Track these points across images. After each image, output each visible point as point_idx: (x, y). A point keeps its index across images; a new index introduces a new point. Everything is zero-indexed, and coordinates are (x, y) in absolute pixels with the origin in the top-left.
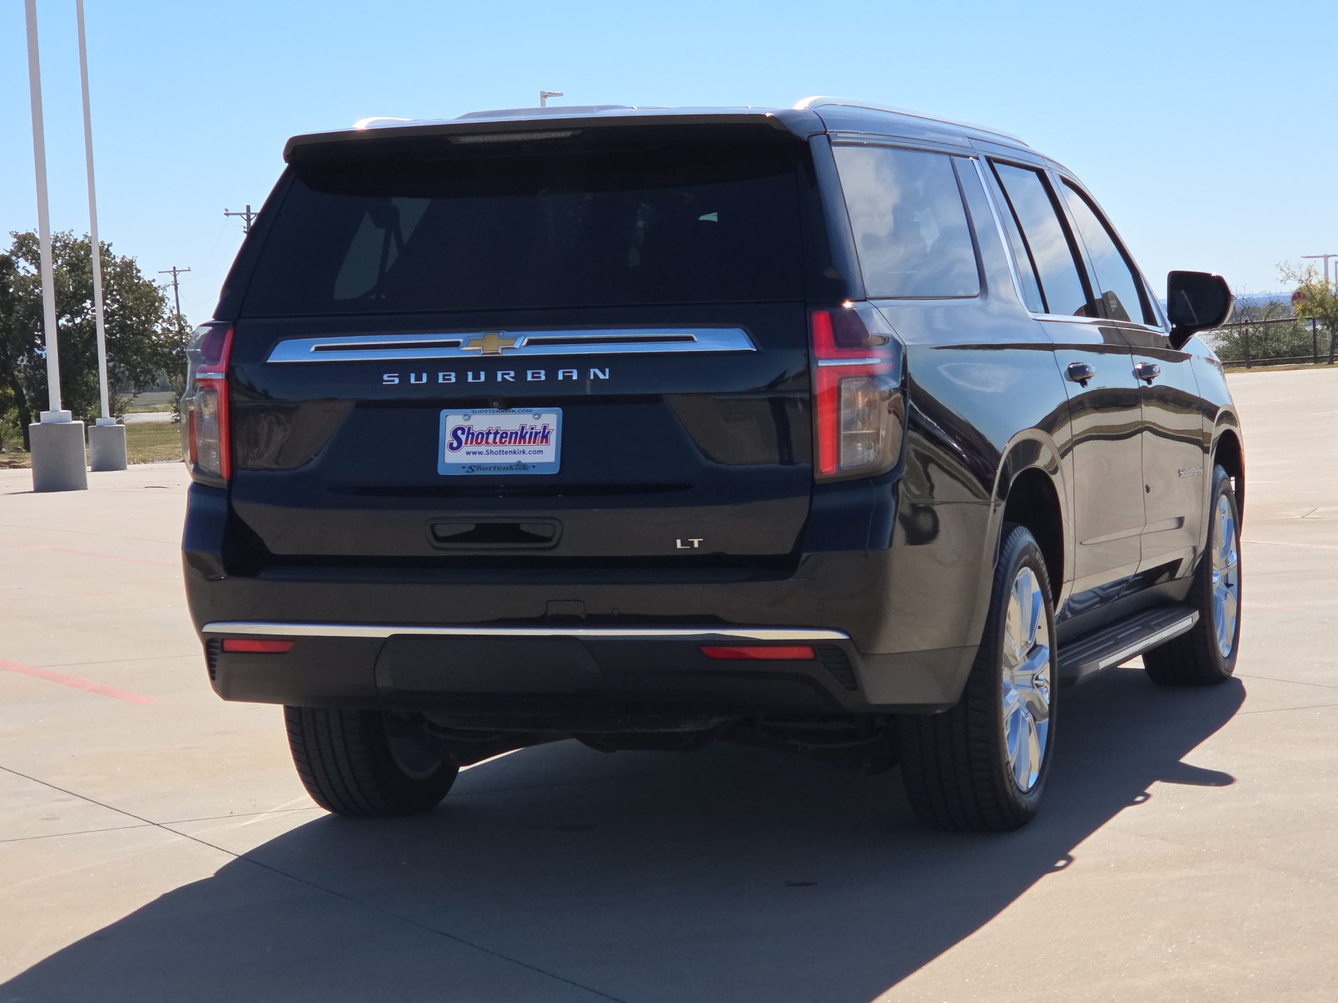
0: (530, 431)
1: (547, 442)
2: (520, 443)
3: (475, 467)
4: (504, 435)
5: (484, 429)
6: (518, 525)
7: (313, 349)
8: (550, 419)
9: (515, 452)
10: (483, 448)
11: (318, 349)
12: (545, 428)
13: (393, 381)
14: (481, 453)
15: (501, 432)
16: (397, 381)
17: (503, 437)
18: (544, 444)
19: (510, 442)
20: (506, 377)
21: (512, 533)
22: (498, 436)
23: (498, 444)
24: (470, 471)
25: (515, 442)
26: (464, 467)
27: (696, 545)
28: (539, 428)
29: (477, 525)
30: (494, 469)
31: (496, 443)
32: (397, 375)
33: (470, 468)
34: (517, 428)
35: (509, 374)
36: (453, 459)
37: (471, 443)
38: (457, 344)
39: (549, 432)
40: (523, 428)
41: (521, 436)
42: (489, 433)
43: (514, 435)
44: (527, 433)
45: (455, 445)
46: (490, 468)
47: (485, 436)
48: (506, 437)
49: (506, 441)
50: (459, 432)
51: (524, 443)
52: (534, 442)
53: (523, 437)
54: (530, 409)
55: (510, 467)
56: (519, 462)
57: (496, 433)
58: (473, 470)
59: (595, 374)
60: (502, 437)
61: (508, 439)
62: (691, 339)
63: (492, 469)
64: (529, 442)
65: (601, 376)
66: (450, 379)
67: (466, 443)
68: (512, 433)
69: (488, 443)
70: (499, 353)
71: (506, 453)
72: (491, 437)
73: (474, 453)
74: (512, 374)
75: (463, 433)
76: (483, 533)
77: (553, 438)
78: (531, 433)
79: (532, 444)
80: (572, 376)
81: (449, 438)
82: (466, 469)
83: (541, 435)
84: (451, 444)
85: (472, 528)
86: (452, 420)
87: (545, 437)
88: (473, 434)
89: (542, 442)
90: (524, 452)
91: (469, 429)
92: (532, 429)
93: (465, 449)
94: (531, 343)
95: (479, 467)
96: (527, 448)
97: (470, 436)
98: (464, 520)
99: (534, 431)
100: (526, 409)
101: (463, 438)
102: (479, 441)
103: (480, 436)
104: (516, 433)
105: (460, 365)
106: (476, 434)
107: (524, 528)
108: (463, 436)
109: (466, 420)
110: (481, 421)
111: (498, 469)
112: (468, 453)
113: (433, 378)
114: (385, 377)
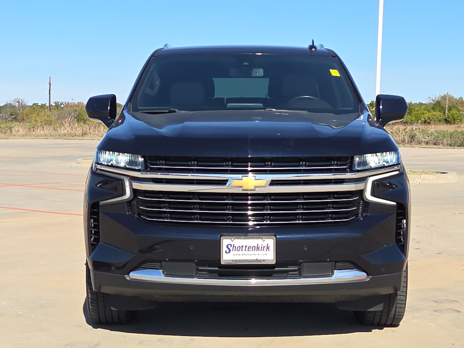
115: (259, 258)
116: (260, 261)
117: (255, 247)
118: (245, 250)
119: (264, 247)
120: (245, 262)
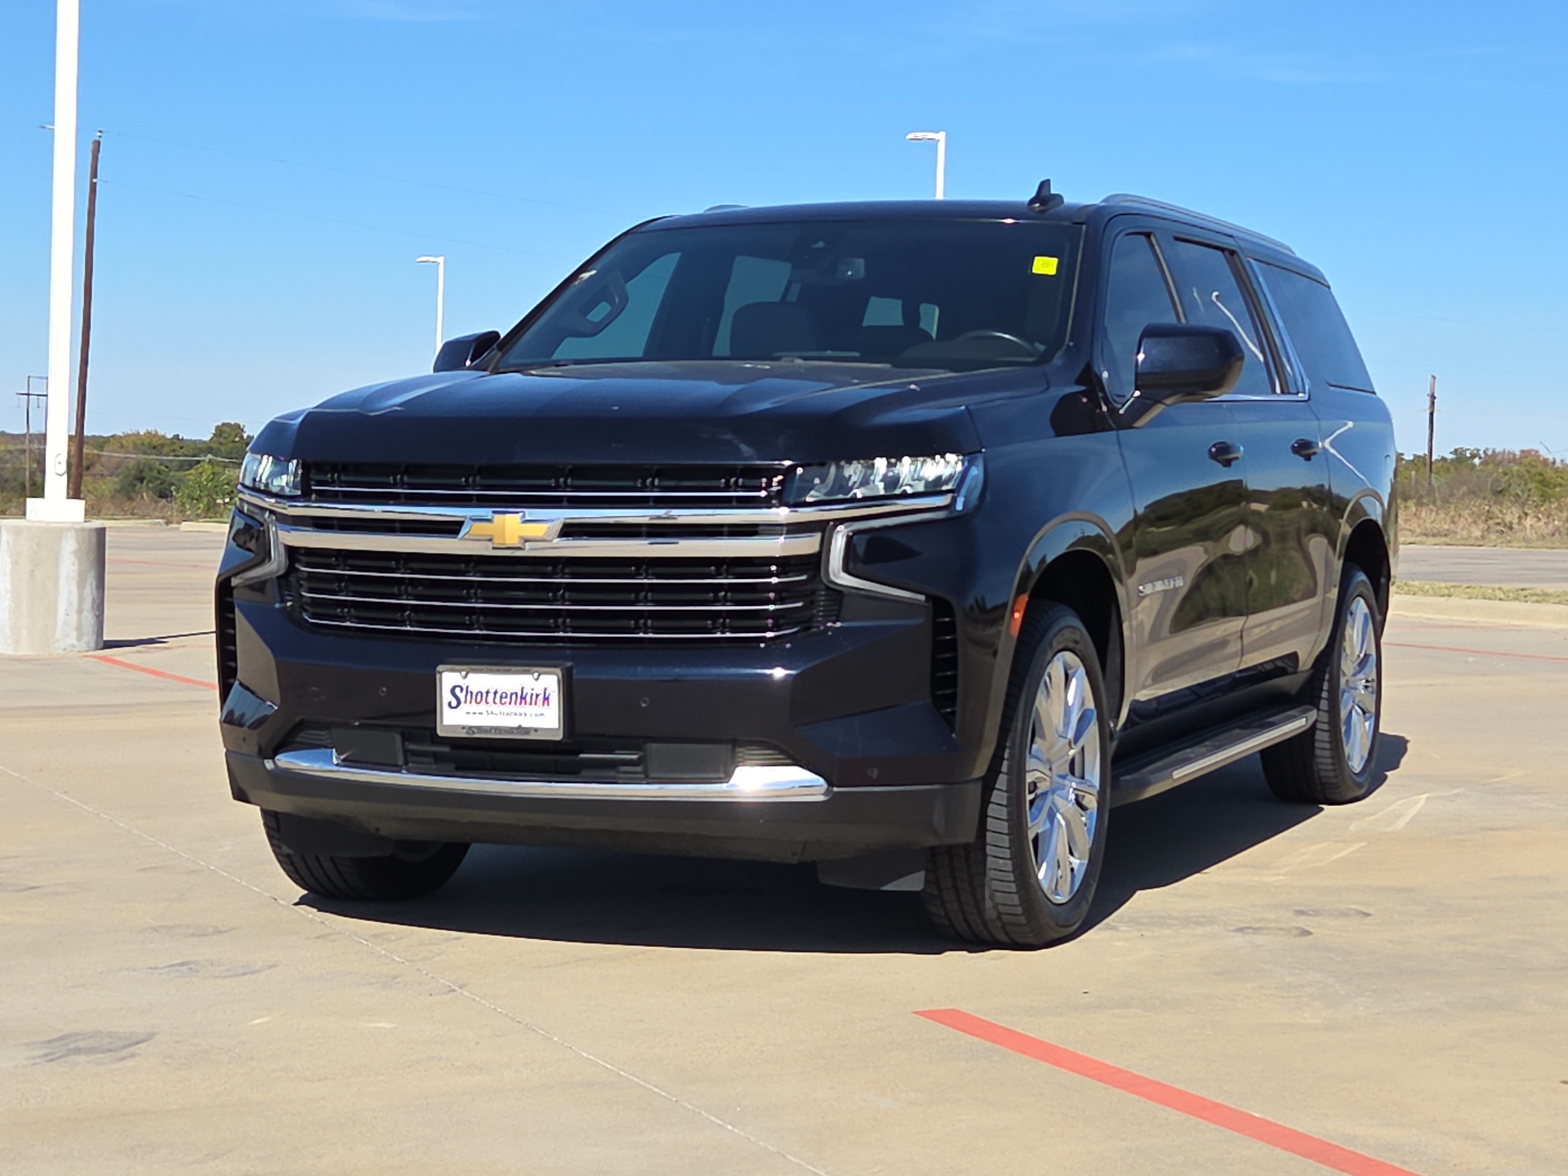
115: (526, 723)
116: (527, 730)
117: (516, 694)
118: (495, 703)
119: (537, 696)
120: (493, 731)
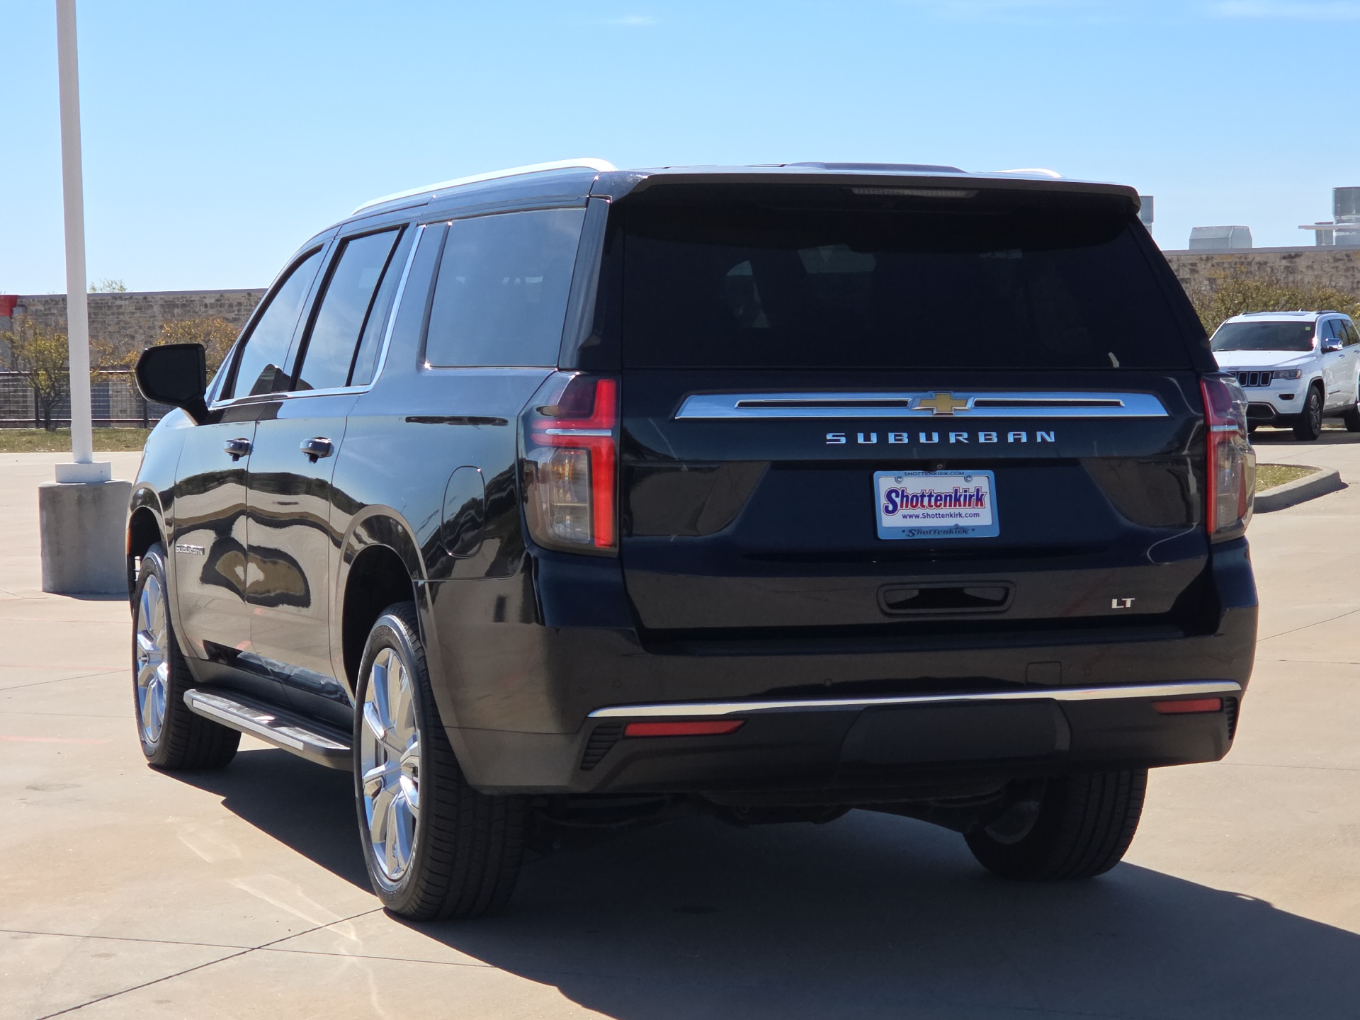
0: (963, 494)
1: (982, 505)
2: (955, 506)
3: (915, 531)
4: (939, 498)
5: (918, 491)
6: (963, 589)
7: (736, 405)
8: (981, 482)
9: (951, 516)
10: (919, 511)
11: (741, 405)
12: (978, 490)
13: (839, 440)
14: (917, 516)
15: (935, 495)
16: (843, 441)
17: (940, 500)
18: (979, 506)
19: (945, 506)
20: (960, 438)
21: (957, 597)
22: (933, 499)
23: (934, 507)
24: (911, 535)
25: (950, 506)
26: (904, 531)
27: (1128, 604)
28: (972, 491)
29: (921, 591)
30: (934, 533)
31: (932, 506)
32: (844, 434)
33: (910, 531)
34: (950, 490)
35: (961, 435)
36: (891, 523)
37: (907, 506)
38: (903, 404)
39: (982, 495)
40: (956, 491)
41: (955, 499)
42: (923, 496)
43: (948, 498)
44: (960, 496)
45: (891, 508)
46: (930, 531)
47: (920, 499)
48: (941, 500)
49: (941, 504)
50: (893, 495)
51: (960, 505)
52: (970, 505)
53: (957, 500)
54: (962, 471)
55: (950, 530)
56: (957, 525)
57: (930, 496)
58: (914, 534)
59: (1043, 438)
60: (936, 500)
61: (943, 502)
62: (1117, 404)
63: (932, 533)
64: (965, 505)
65: (1049, 440)
66: (901, 440)
67: (902, 506)
68: (946, 496)
69: (924, 506)
70: (952, 414)
71: (943, 516)
72: (926, 499)
73: (911, 516)
74: (965, 435)
75: (897, 496)
76: (927, 598)
77: (987, 500)
78: (965, 496)
79: (967, 507)
80: (1020, 439)
81: (882, 501)
82: (906, 532)
83: (975, 497)
84: (887, 508)
85: (916, 593)
86: (885, 482)
87: (980, 500)
88: (907, 497)
89: (977, 505)
90: (960, 515)
91: (903, 491)
92: (966, 491)
93: (901, 512)
94: (979, 404)
95: (919, 530)
96: (964, 511)
97: (905, 499)
98: (910, 585)
99: (968, 494)
100: (958, 471)
101: (898, 500)
102: (914, 504)
103: (915, 498)
104: (950, 496)
105: (913, 425)
106: (910, 497)
107: (969, 592)
108: (897, 499)
109: (899, 482)
110: (914, 483)
111: (938, 533)
112: (905, 517)
113: (883, 438)
114: (829, 436)
